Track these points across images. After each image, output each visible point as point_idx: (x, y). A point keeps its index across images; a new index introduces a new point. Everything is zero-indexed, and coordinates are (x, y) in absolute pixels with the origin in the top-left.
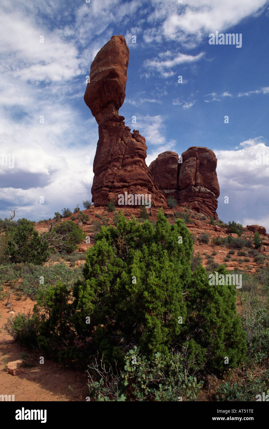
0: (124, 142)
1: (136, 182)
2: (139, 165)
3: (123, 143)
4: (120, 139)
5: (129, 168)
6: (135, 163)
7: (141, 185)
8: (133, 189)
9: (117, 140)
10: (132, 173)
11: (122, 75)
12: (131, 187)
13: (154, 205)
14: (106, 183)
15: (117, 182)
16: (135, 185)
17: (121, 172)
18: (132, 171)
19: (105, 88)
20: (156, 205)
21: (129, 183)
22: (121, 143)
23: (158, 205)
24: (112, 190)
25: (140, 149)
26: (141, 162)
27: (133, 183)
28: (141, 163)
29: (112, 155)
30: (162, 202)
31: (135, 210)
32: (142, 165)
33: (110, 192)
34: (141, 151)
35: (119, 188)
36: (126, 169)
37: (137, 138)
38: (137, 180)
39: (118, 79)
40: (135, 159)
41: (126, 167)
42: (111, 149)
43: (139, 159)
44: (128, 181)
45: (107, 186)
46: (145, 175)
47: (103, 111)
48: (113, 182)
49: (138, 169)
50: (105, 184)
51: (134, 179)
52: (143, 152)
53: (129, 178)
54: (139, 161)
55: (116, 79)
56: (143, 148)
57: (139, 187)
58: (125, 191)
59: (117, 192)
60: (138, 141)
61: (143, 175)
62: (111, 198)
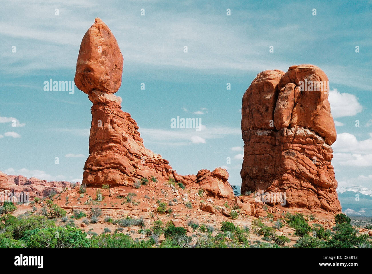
0: (103, 127)
1: (109, 166)
2: (113, 150)
3: (103, 129)
5: (104, 154)
6: (110, 148)
7: (114, 168)
8: (106, 172)
10: (105, 158)
11: (97, 69)
12: (104, 170)
14: (89, 165)
15: (95, 166)
16: (108, 168)
17: (99, 157)
18: (106, 156)
21: (103, 166)
23: (129, 185)
25: (113, 136)
26: (115, 147)
27: (106, 166)
29: (96, 139)
30: (134, 182)
31: (105, 190)
32: (116, 149)
33: (90, 174)
34: (114, 137)
35: (95, 171)
36: (102, 154)
37: (113, 125)
38: (109, 164)
39: (94, 73)
40: (109, 145)
41: (103, 152)
43: (113, 144)
44: (102, 165)
45: (89, 169)
46: (117, 159)
48: (92, 165)
49: (113, 153)
51: (107, 162)
52: (117, 138)
53: (103, 162)
54: (112, 147)
55: (92, 74)
56: (116, 134)
57: (112, 170)
58: (99, 174)
59: (94, 175)
60: (113, 128)
61: (115, 159)
62: (89, 180)
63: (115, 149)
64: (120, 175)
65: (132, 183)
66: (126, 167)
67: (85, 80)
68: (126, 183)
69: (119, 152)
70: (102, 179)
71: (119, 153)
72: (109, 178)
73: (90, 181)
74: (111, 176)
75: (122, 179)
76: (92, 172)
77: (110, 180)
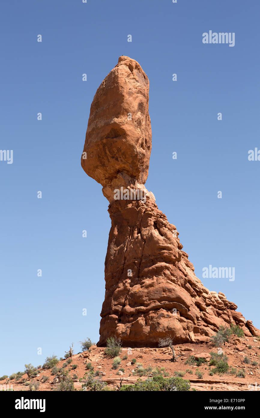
0: (141, 235)
1: (158, 303)
2: (164, 274)
3: (140, 237)
4: (136, 232)
5: (147, 281)
6: (158, 272)
7: (168, 307)
8: (153, 315)
9: (132, 234)
10: (151, 289)
11: (131, 131)
12: (150, 312)
13: (191, 340)
14: (115, 305)
15: (129, 305)
16: (157, 308)
17: (137, 288)
18: (151, 285)
19: (108, 152)
20: (195, 340)
21: (147, 305)
22: (138, 237)
23: (198, 340)
24: (122, 318)
25: (164, 248)
26: (167, 268)
27: (153, 305)
28: (169, 270)
29: (125, 258)
30: (207, 334)
31: (156, 350)
32: (169, 273)
33: (120, 321)
34: (165, 251)
35: (132, 314)
36: (144, 283)
37: (161, 229)
38: (160, 300)
39: (126, 138)
40: (157, 265)
41: (144, 279)
42: (124, 247)
43: (163, 264)
44: (146, 302)
45: (116, 312)
46: (173, 291)
47: (112, 184)
48: (124, 305)
49: (163, 281)
50: (114, 308)
51: (154, 298)
52: (170, 252)
53: (147, 298)
54: (162, 269)
56: (169, 245)
57: (164, 312)
58: (141, 320)
59: (129, 322)
60: (162, 234)
61: (170, 290)
62: (120, 331)
63: (167, 272)
64: (181, 321)
65: (202, 338)
66: (189, 307)
67: (106, 153)
68: (193, 337)
69: (173, 278)
70: (147, 329)
71: (173, 281)
72: (161, 327)
73: (123, 333)
74: (165, 323)
75: (184, 329)
76: (123, 317)
77: (164, 332)
